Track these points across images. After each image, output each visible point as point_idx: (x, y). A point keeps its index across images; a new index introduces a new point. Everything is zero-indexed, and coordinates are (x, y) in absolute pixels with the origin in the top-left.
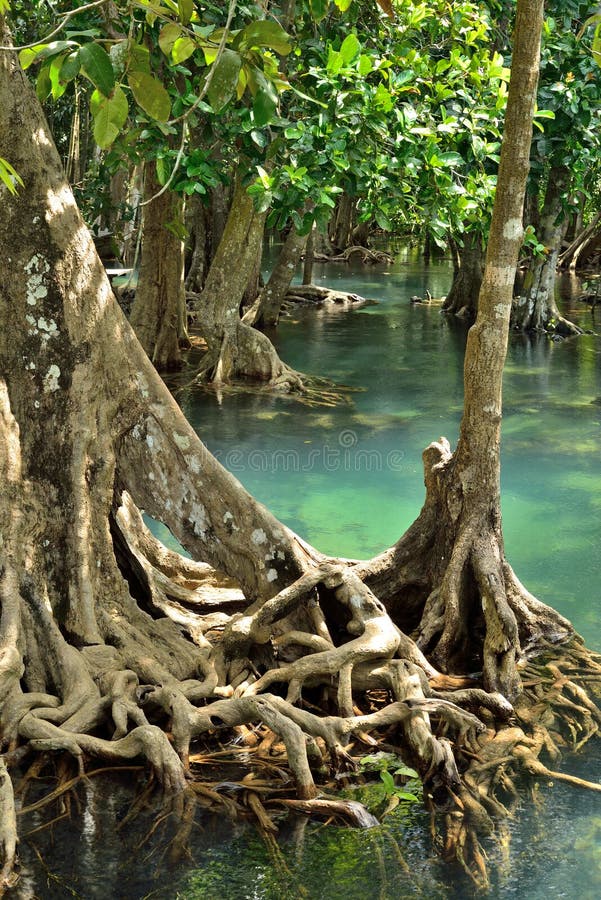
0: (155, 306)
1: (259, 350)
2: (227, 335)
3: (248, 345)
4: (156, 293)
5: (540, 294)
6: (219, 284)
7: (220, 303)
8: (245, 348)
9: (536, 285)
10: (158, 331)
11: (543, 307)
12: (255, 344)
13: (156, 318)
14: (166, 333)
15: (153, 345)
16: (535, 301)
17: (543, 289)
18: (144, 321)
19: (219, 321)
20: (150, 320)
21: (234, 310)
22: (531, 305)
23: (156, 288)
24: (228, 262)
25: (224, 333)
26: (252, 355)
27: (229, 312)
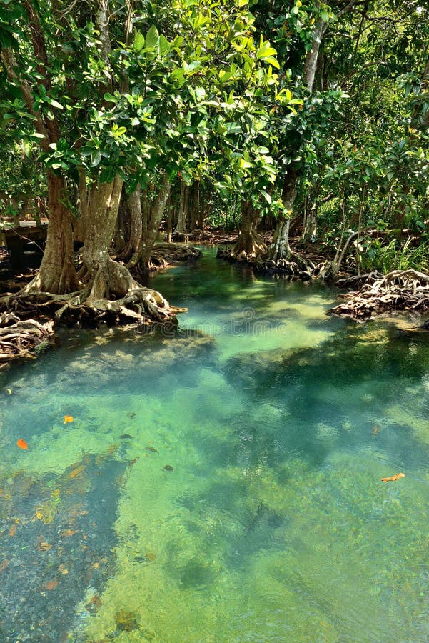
0: (59, 252)
1: (121, 275)
2: (101, 267)
3: (115, 273)
4: (59, 243)
5: (282, 242)
6: (94, 236)
7: (95, 248)
8: (114, 275)
9: (280, 237)
10: (62, 266)
11: (283, 248)
12: (119, 272)
13: (60, 258)
14: (67, 267)
15: (60, 275)
16: (279, 245)
17: (283, 239)
18: (53, 261)
19: (95, 258)
20: (57, 260)
21: (104, 252)
22: (277, 247)
23: (59, 240)
24: (98, 222)
25: (98, 266)
26: (117, 278)
27: (101, 253)
